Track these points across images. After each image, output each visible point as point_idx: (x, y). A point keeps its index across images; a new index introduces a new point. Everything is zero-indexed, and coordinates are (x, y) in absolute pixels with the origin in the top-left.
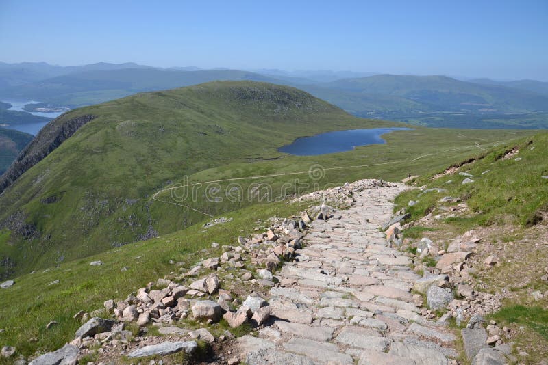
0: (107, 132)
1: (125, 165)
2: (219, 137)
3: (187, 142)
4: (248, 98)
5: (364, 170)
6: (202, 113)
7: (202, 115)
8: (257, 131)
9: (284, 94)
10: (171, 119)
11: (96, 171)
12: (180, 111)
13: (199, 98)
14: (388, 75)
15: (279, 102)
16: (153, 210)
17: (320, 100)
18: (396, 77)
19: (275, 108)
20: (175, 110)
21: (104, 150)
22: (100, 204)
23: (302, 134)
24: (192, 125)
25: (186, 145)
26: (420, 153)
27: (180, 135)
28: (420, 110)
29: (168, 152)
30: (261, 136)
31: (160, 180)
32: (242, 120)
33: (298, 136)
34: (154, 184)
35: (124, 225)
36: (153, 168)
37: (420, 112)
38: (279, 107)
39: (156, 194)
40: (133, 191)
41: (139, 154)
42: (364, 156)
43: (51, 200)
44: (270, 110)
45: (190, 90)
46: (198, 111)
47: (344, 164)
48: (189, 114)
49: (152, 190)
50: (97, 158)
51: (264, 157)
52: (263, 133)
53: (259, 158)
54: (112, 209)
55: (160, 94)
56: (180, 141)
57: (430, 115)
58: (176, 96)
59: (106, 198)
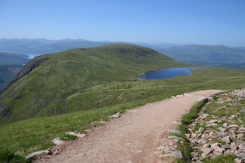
0: (52, 66)
1: (58, 82)
2: (108, 69)
3: (91, 72)
4: (125, 52)
5: (180, 87)
6: (102, 58)
7: (101, 59)
8: (128, 67)
9: (143, 51)
10: (86, 60)
11: (43, 84)
12: (91, 57)
13: (102, 52)
14: (195, 45)
15: (140, 54)
16: (67, 105)
17: (161, 54)
18: (199, 46)
19: (138, 57)
20: (88, 57)
21: (49, 74)
22: (41, 101)
23: (151, 70)
24: (95, 64)
25: (91, 73)
26: (211, 80)
27: (88, 68)
28: (210, 61)
29: (80, 76)
30: (130, 70)
31: (74, 90)
32: (121, 62)
33: (148, 70)
34: (70, 92)
35: (52, 112)
36: (72, 84)
37: (211, 62)
38: (140, 57)
39: (70, 97)
40: (59, 94)
41: (66, 77)
42: (180, 80)
43: (18, 98)
44: (136, 58)
45: (98, 48)
46: (100, 57)
47: (169, 84)
48: (94, 58)
49: (69, 94)
50: (45, 78)
51: (129, 80)
52: (131, 68)
53: (127, 80)
54: (47, 104)
55: (83, 49)
56: (88, 71)
57: (215, 63)
58: (91, 50)
59: (45, 98)
